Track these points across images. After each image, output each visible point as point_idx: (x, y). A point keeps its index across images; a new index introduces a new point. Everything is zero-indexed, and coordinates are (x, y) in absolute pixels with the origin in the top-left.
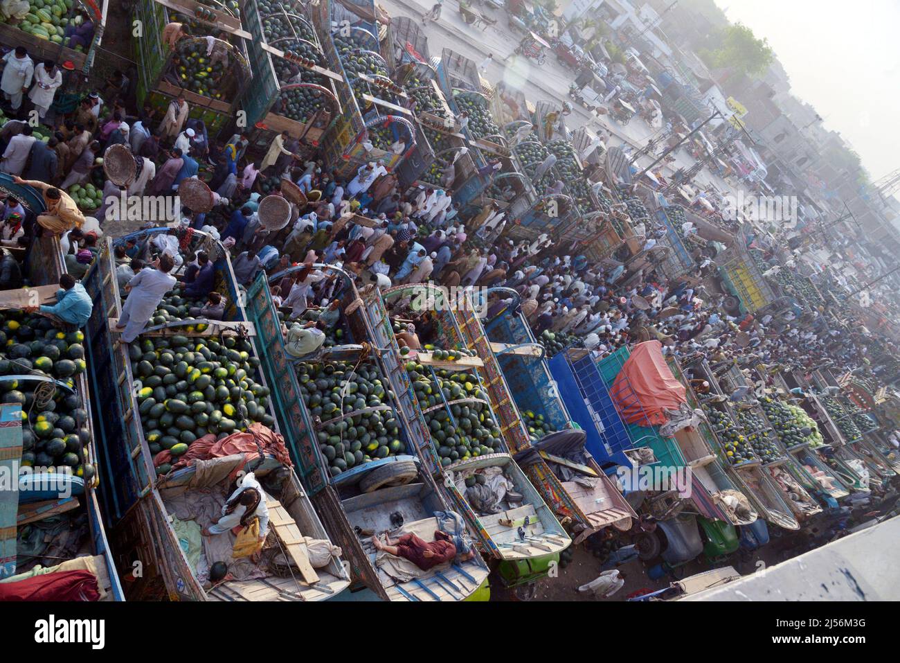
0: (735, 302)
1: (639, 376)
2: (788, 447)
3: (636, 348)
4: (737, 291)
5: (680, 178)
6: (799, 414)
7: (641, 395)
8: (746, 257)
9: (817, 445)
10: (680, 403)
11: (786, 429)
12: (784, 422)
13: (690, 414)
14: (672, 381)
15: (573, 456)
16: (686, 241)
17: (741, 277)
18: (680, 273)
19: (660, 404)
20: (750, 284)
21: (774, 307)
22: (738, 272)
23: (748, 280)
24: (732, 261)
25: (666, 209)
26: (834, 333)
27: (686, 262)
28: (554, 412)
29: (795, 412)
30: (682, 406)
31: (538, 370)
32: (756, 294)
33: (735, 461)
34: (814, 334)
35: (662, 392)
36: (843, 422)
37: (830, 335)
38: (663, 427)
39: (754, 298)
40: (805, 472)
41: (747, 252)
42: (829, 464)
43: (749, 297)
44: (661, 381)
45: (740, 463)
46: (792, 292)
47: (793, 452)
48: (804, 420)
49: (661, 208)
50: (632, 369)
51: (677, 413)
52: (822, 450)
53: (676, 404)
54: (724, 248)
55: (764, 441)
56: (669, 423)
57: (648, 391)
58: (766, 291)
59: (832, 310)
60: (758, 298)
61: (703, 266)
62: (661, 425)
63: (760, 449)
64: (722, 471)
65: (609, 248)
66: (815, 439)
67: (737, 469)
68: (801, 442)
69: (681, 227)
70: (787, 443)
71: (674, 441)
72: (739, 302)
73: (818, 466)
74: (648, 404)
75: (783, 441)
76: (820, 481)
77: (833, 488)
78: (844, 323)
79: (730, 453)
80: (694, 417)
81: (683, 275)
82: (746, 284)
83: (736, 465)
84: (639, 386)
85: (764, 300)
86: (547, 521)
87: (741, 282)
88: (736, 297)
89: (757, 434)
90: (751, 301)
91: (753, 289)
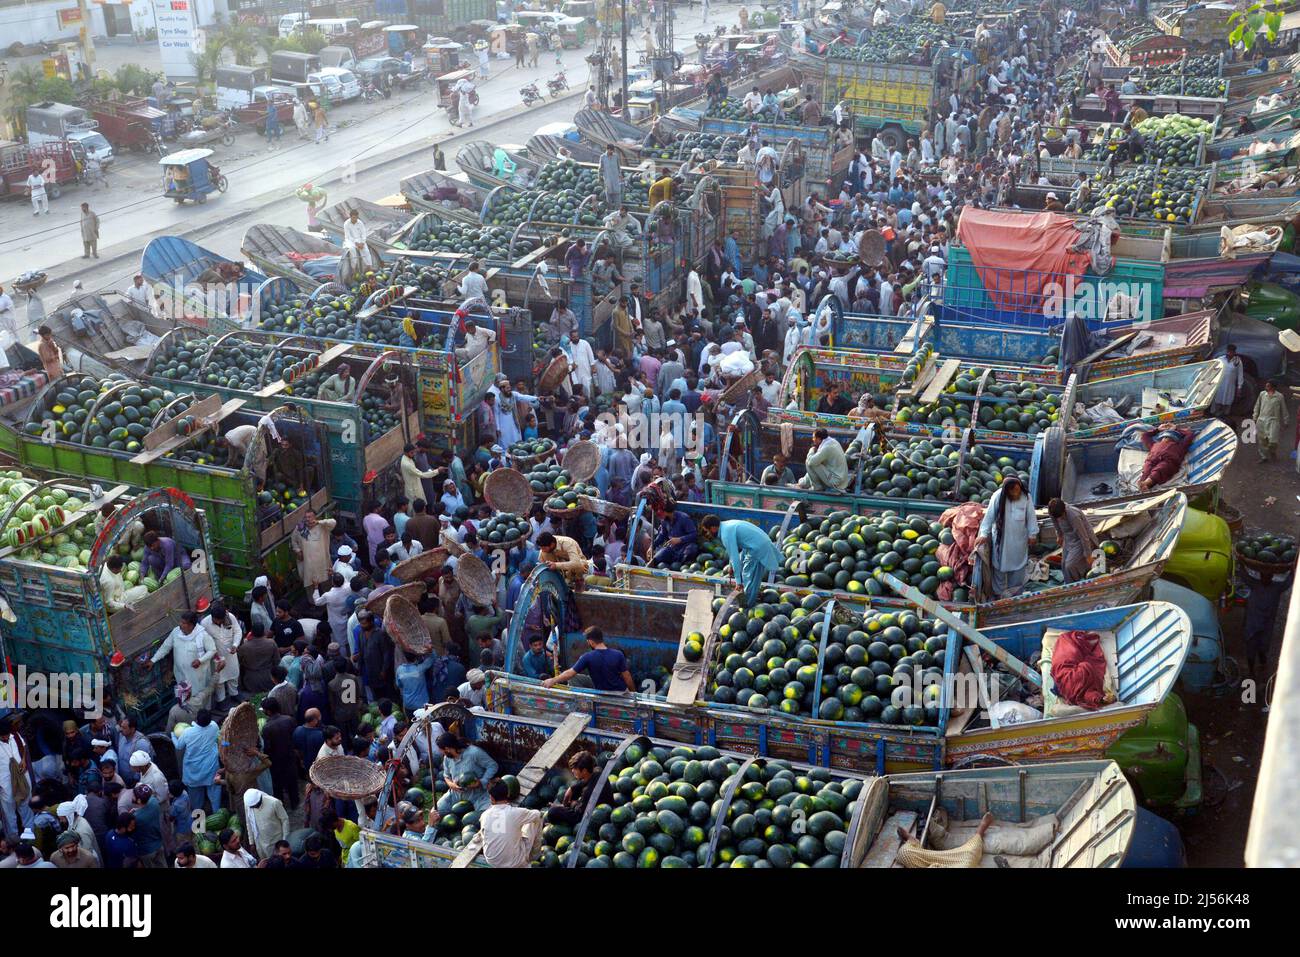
0: (895, 131)
1: (1002, 254)
2: (1193, 162)
3: (962, 237)
4: (878, 117)
6: (1150, 127)
7: (1032, 268)
8: (835, 69)
9: (1210, 131)
10: (1072, 227)
13: (1095, 223)
14: (1036, 219)
15: (1096, 344)
17: (862, 95)
18: (827, 160)
19: (1060, 250)
20: (881, 90)
21: (942, 81)
23: (874, 89)
24: (827, 94)
27: (818, 139)
28: (1018, 347)
29: (1145, 129)
30: (1079, 227)
31: (949, 337)
32: (904, 92)
33: (1186, 217)
35: (1044, 239)
38: (1094, 264)
39: (908, 99)
40: (1241, 162)
41: (827, 61)
43: (901, 107)
44: (1029, 230)
45: (1191, 212)
47: (1203, 161)
48: (1164, 125)
50: (987, 260)
51: (1084, 237)
53: (1071, 232)
54: (795, 90)
56: (1094, 252)
57: (1031, 256)
58: (911, 73)
60: (912, 93)
62: (1090, 266)
64: (1191, 238)
65: (749, 214)
66: (1199, 129)
67: (1196, 221)
70: (1187, 161)
71: (1121, 262)
72: (898, 126)
73: (1241, 145)
74: (1051, 265)
75: (1181, 164)
76: (1265, 152)
79: (1171, 217)
80: (1103, 220)
82: (877, 95)
83: (1192, 219)
84: (1017, 263)
85: (921, 86)
86: (1174, 379)
87: (869, 102)
88: (888, 125)
89: (1158, 180)
90: (910, 108)
91: (892, 91)
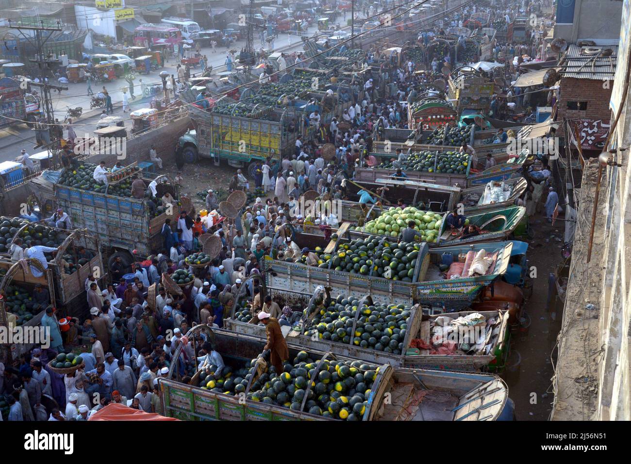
4: (247, 154)
5: (47, 136)
6: (390, 220)
8: (217, 120)
11: (390, 261)
12: (380, 257)
16: (115, 190)
17: (236, 139)
20: (248, 136)
22: (227, 138)
23: (243, 135)
24: (213, 137)
25: (61, 183)
26: (368, 84)
29: (383, 225)
32: (263, 139)
34: (354, 106)
36: (441, 164)
37: (369, 89)
39: (265, 143)
40: (453, 283)
41: (211, 114)
42: (467, 234)
43: (261, 148)
46: (290, 98)
48: (399, 221)
49: (55, 187)
52: (446, 227)
54: (193, 132)
55: (373, 322)
58: (266, 125)
59: (346, 70)
60: (267, 139)
61: (155, 193)
63: (378, 338)
68: (415, 256)
69: (95, 182)
73: (460, 252)
76: (475, 273)
77: (494, 258)
78: (365, 67)
81: (149, 223)
85: (273, 135)
88: (253, 161)
90: (267, 150)
91: (255, 137)
